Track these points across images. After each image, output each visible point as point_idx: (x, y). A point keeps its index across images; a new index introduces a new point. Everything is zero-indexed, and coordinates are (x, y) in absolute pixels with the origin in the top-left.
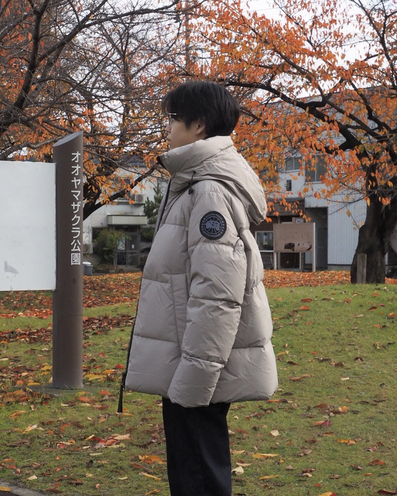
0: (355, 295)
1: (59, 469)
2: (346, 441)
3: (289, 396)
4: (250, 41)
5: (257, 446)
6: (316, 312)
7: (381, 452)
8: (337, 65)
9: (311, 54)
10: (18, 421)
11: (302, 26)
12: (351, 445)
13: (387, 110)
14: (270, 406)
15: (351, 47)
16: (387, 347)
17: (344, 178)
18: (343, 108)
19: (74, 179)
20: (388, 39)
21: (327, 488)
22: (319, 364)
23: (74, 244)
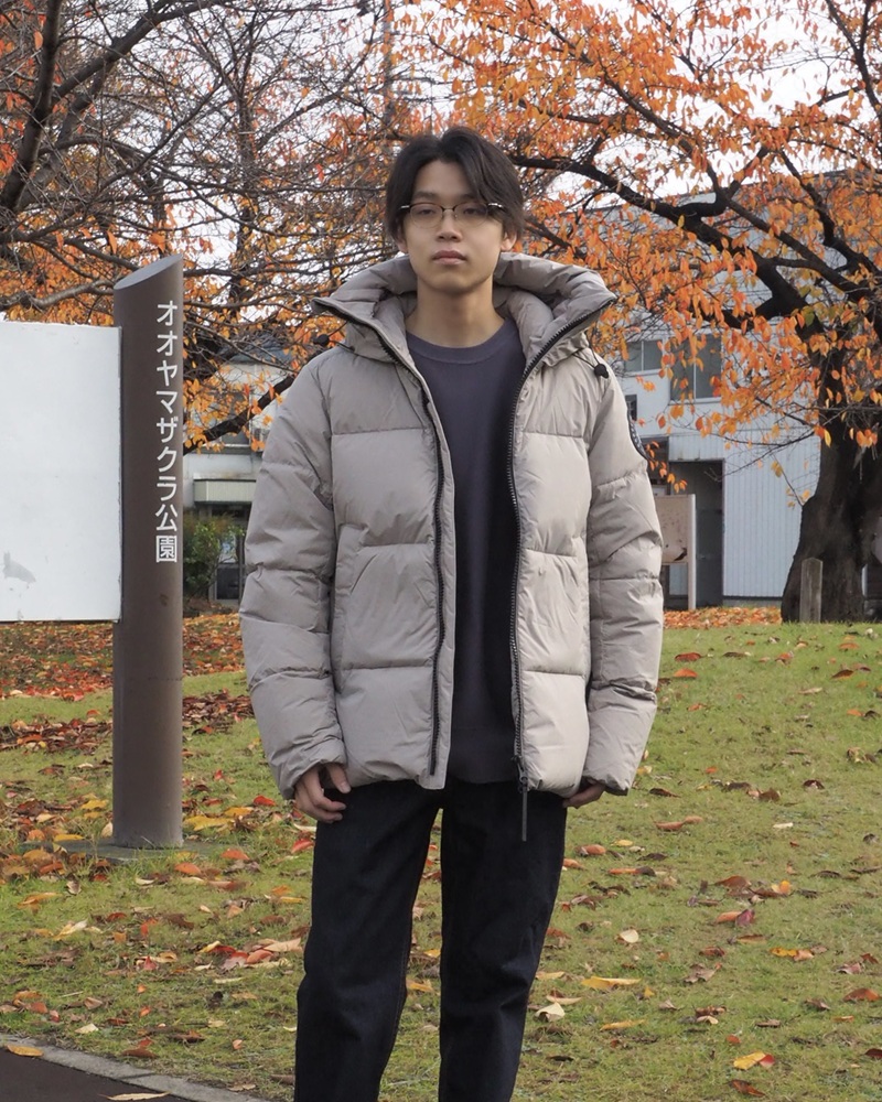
0: (801, 645)
1: (147, 1011)
2: (792, 953)
3: (657, 862)
4: (547, 58)
5: (591, 964)
6: (711, 682)
7: (872, 974)
8: (752, 115)
9: (691, 90)
10: (42, 915)
11: (670, 23)
12: (804, 960)
13: (870, 224)
14: (616, 883)
15: (785, 73)
16: (877, 759)
17: (765, 386)
18: (766, 217)
19: (162, 365)
20: (873, 56)
21: (753, 1045)
22: (723, 795)
23: (162, 515)
